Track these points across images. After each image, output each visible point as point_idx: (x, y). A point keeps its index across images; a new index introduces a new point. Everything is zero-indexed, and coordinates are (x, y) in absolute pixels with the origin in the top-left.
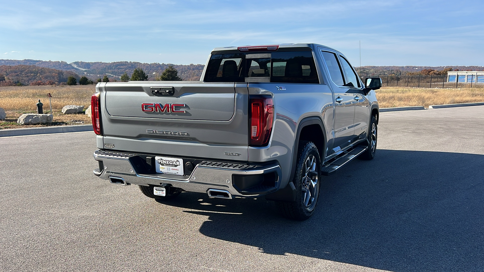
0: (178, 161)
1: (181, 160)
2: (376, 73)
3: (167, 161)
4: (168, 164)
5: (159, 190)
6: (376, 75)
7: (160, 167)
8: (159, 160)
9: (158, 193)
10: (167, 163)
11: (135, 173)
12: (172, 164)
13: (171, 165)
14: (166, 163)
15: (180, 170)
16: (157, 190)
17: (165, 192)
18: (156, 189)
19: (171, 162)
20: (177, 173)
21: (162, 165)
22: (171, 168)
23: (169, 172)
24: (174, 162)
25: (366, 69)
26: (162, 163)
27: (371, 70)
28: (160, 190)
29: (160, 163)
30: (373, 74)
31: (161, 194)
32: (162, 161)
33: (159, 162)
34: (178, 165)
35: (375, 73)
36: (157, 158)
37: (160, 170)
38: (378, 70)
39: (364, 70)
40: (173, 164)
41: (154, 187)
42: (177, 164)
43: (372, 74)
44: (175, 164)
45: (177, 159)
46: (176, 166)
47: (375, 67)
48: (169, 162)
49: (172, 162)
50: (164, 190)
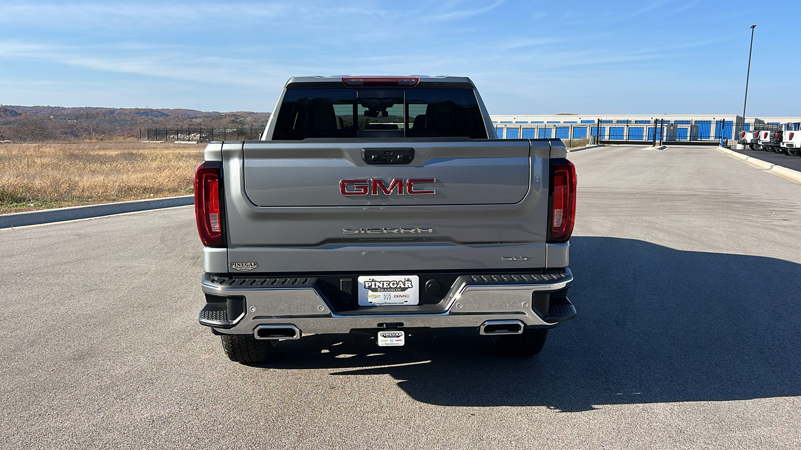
0: (408, 280)
1: (415, 279)
2: (256, 124)
3: (385, 283)
4: (387, 288)
5: (389, 337)
6: (256, 126)
7: (369, 295)
8: (366, 283)
9: (389, 342)
10: (385, 287)
11: (329, 311)
12: (396, 287)
13: (394, 288)
14: (383, 285)
15: (412, 296)
16: (385, 337)
17: (402, 338)
18: (383, 336)
19: (393, 284)
20: (405, 302)
21: (375, 290)
22: (393, 294)
23: (388, 301)
24: (400, 283)
25: (239, 117)
26: (373, 287)
27: (248, 118)
28: (392, 337)
29: (370, 288)
30: (251, 124)
31: (395, 342)
32: (373, 283)
33: (367, 285)
34: (409, 287)
35: (253, 123)
36: (361, 279)
37: (369, 301)
38: (259, 119)
39: (237, 118)
40: (398, 287)
41: (379, 334)
42: (406, 286)
43: (249, 124)
44: (403, 286)
45: (407, 277)
46: (404, 289)
47: (252, 113)
48: (389, 284)
49: (395, 283)
50: (400, 334)
